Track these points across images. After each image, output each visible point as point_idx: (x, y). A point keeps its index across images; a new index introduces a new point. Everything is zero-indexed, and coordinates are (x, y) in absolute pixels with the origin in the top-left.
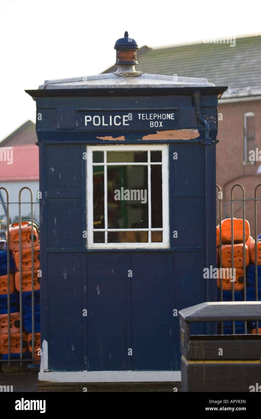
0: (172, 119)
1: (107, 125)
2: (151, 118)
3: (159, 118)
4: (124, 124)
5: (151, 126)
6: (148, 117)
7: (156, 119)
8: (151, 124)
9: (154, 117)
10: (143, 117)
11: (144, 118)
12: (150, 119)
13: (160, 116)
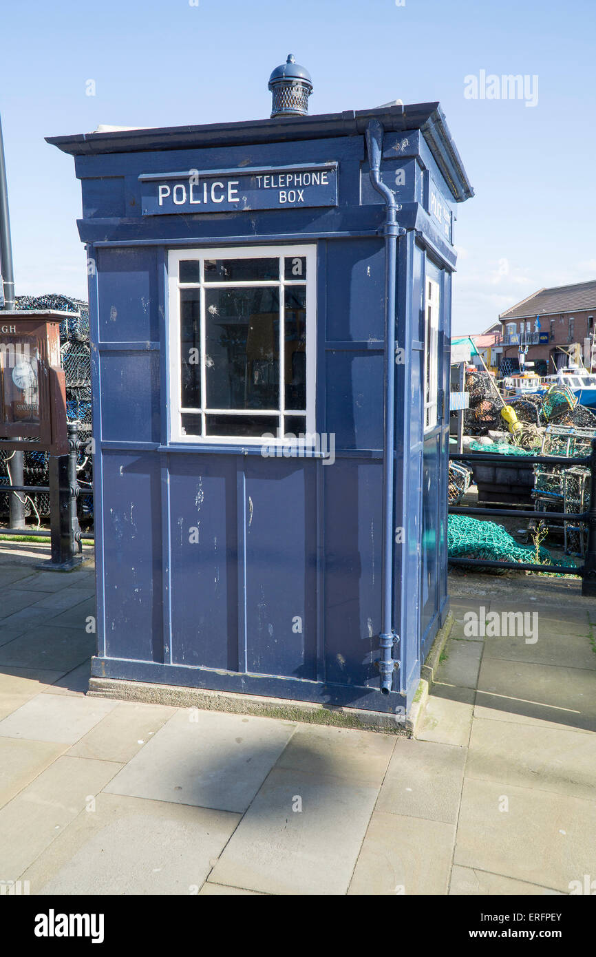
0: (323, 183)
1: (199, 202)
2: (282, 183)
3: (298, 182)
4: (230, 200)
5: (281, 202)
6: (276, 182)
7: (292, 186)
8: (281, 197)
9: (288, 180)
10: (265, 181)
11: (267, 184)
12: (280, 186)
13: (300, 179)
